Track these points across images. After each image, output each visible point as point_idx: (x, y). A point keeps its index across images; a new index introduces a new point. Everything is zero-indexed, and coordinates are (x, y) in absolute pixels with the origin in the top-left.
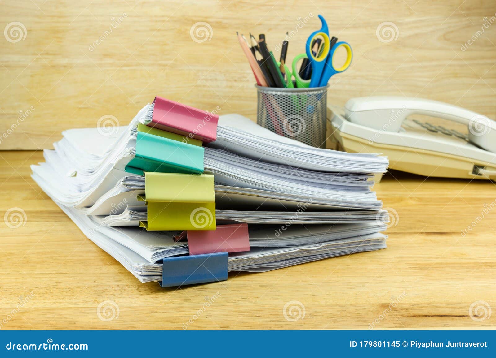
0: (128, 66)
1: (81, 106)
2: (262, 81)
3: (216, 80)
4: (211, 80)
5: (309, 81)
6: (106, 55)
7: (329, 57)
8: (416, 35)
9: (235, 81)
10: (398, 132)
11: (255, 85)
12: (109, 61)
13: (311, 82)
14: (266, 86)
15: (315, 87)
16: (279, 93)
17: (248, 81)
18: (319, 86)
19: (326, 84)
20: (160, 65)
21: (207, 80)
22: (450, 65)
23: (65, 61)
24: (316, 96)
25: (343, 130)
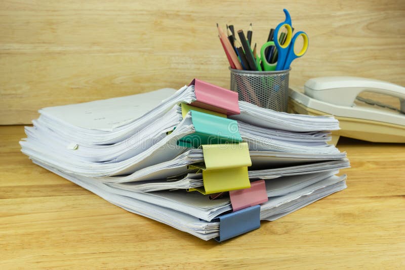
0: (113, 52)
1: (73, 86)
2: (238, 65)
3: (186, 63)
4: (183, 63)
5: (276, 64)
6: (94, 44)
7: (292, 44)
8: (346, 26)
9: (202, 64)
10: (352, 107)
11: (229, 68)
12: (96, 48)
13: (277, 65)
14: (241, 70)
15: (280, 70)
16: (253, 75)
17: (212, 64)
18: (283, 69)
19: (288, 68)
20: (140, 51)
21: (178, 63)
22: (372, 50)
23: (59, 49)
24: (281, 77)
25: (309, 105)
